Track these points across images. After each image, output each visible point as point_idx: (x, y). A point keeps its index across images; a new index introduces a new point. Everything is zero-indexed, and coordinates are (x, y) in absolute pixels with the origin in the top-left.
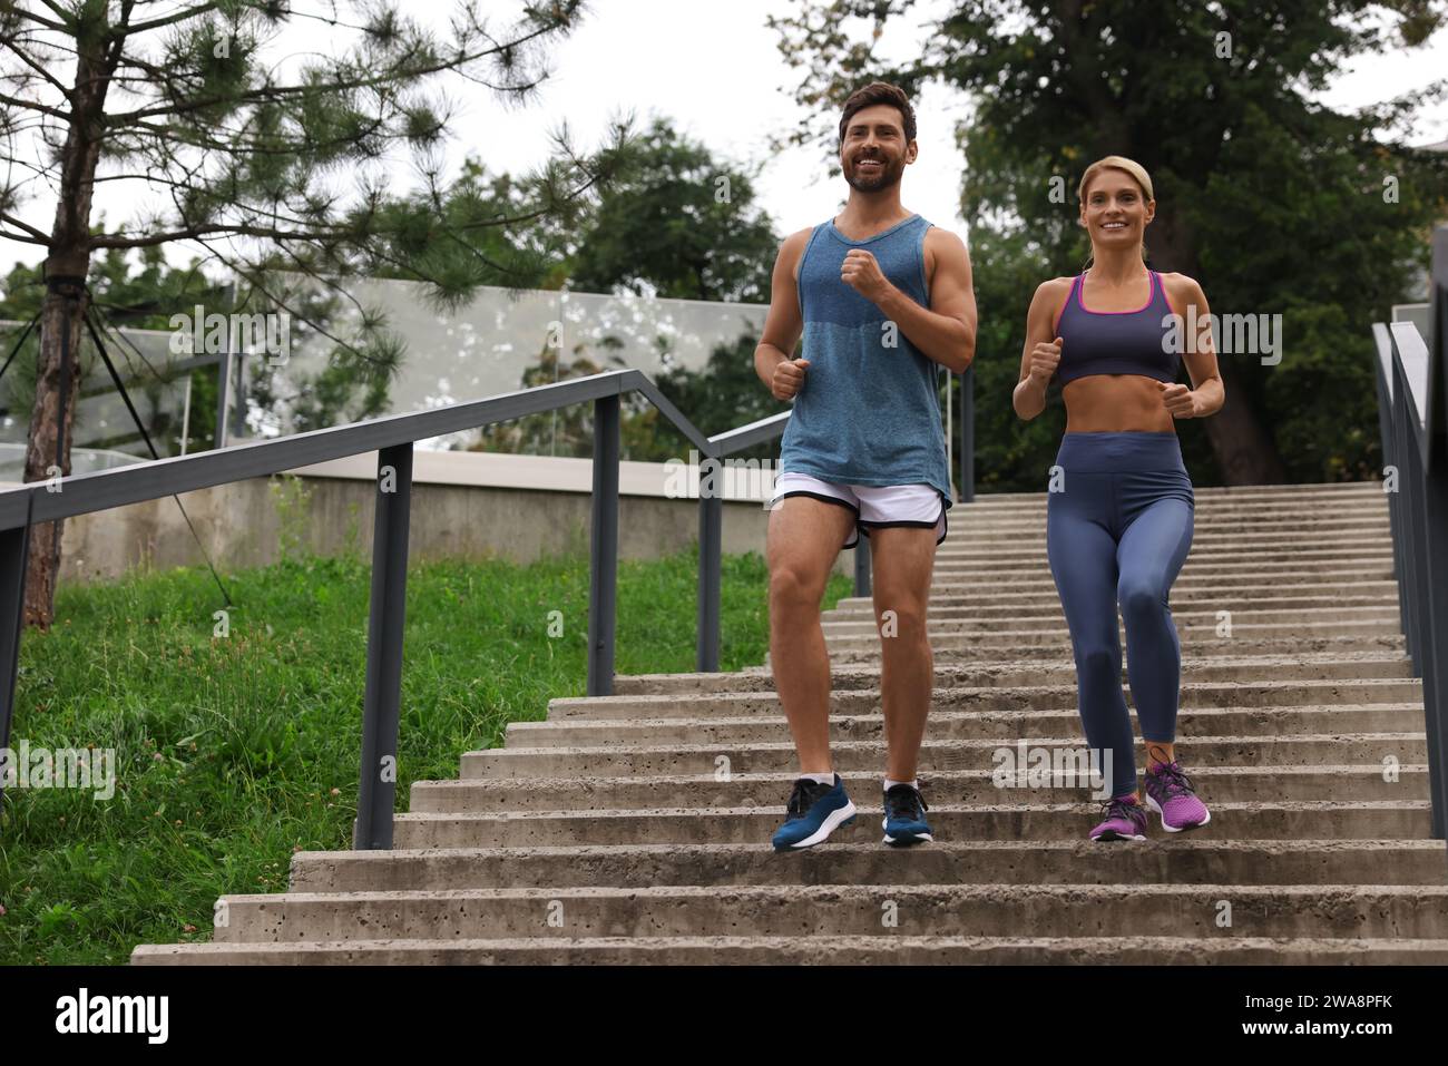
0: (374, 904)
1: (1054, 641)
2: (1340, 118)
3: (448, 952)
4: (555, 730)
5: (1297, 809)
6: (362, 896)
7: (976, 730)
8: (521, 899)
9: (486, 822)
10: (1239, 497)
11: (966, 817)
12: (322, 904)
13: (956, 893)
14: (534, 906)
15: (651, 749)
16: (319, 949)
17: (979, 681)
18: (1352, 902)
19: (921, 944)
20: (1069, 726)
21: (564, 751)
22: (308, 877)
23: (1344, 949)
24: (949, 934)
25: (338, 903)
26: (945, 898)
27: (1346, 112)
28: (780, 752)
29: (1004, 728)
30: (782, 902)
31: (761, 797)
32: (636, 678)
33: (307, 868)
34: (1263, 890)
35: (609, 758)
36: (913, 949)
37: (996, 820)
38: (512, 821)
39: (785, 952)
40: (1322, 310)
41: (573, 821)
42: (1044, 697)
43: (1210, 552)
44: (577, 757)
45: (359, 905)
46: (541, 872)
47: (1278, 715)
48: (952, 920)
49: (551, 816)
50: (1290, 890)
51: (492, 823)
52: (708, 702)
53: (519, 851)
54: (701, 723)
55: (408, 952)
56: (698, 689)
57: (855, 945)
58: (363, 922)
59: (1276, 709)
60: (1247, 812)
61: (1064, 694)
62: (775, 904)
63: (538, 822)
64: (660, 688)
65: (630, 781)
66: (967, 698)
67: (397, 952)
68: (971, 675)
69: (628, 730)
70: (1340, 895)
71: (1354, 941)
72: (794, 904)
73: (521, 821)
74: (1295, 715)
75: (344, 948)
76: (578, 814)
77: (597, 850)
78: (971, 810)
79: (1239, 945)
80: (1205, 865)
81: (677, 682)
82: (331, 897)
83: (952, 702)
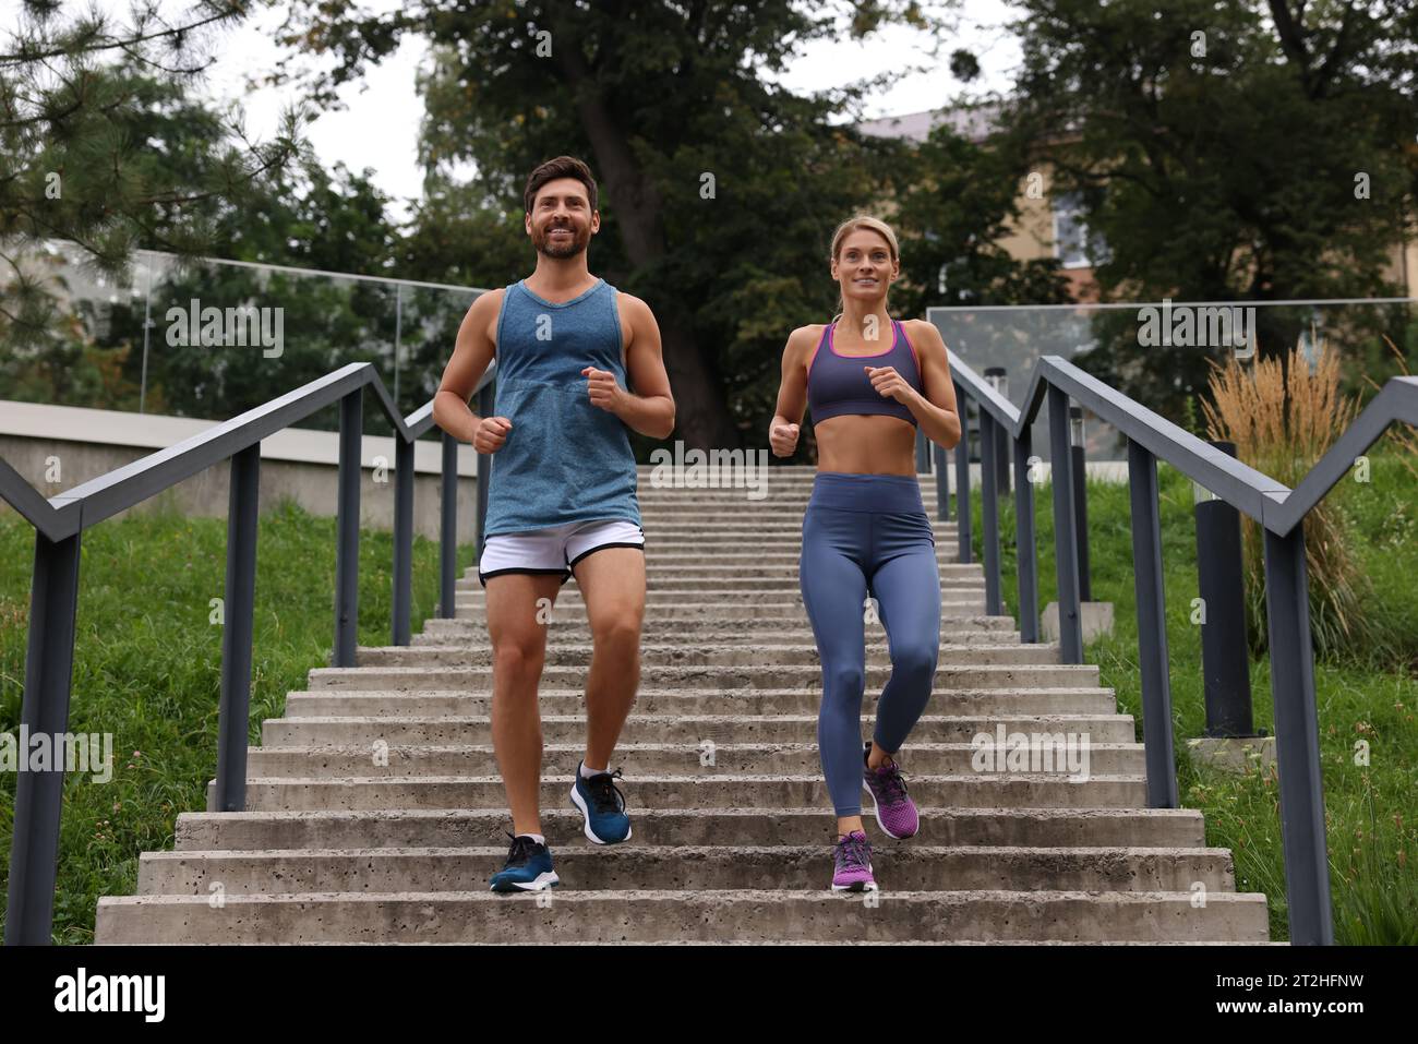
0: (288, 861)
1: (686, 614)
2: (799, 100)
3: (392, 903)
4: (333, 699)
5: (1039, 781)
6: (275, 854)
7: (719, 705)
8: (424, 857)
9: (334, 786)
10: (792, 476)
11: (765, 786)
12: (240, 861)
13: (803, 853)
14: (436, 863)
15: (442, 719)
16: (274, 901)
17: (693, 660)
18: (1125, 861)
19: (803, 897)
20: (800, 704)
21: (361, 720)
22: (194, 835)
23: (1144, 900)
24: (798, 887)
25: (255, 860)
26: (795, 857)
27: (804, 94)
28: (561, 724)
29: (744, 704)
30: (656, 860)
31: (564, 765)
32: (378, 650)
33: (190, 827)
34: (1055, 851)
35: (403, 727)
36: (798, 901)
37: (790, 788)
38: (358, 786)
39: (689, 903)
40: (782, 282)
41: (415, 786)
42: (763, 675)
43: (786, 530)
44: (374, 725)
45: (275, 861)
46: (412, 832)
47: (976, 696)
48: (801, 876)
49: (394, 782)
50: (1076, 851)
51: (340, 787)
52: (461, 675)
53: (392, 814)
54: (470, 695)
55: (355, 903)
56: (437, 662)
57: (748, 898)
58: (278, 877)
59: (973, 692)
60: (998, 783)
61: (781, 673)
62: (649, 862)
63: (383, 787)
64: (400, 659)
65: (443, 750)
66: (696, 675)
67: (346, 903)
68: (687, 654)
69: (404, 700)
70: (1116, 855)
71: (1150, 893)
72: (667, 862)
73: (366, 785)
74: (990, 697)
75: (295, 899)
76: (418, 780)
77: (461, 813)
78: (768, 780)
79: (1062, 897)
80: (985, 829)
81: (416, 655)
82: (246, 855)
83: (683, 679)
